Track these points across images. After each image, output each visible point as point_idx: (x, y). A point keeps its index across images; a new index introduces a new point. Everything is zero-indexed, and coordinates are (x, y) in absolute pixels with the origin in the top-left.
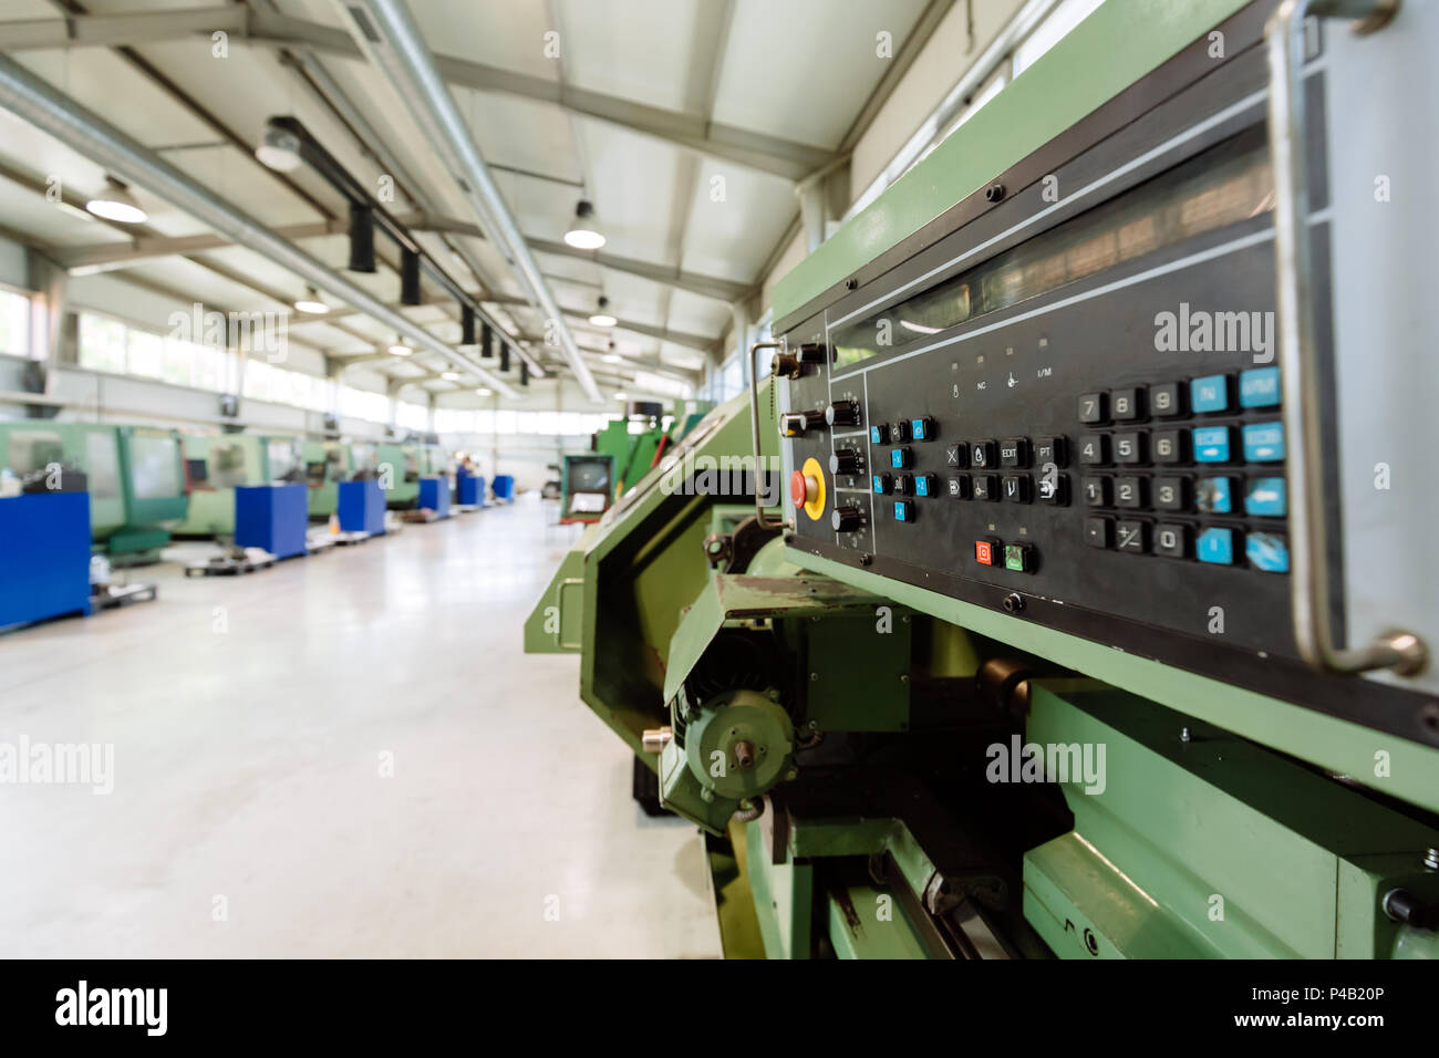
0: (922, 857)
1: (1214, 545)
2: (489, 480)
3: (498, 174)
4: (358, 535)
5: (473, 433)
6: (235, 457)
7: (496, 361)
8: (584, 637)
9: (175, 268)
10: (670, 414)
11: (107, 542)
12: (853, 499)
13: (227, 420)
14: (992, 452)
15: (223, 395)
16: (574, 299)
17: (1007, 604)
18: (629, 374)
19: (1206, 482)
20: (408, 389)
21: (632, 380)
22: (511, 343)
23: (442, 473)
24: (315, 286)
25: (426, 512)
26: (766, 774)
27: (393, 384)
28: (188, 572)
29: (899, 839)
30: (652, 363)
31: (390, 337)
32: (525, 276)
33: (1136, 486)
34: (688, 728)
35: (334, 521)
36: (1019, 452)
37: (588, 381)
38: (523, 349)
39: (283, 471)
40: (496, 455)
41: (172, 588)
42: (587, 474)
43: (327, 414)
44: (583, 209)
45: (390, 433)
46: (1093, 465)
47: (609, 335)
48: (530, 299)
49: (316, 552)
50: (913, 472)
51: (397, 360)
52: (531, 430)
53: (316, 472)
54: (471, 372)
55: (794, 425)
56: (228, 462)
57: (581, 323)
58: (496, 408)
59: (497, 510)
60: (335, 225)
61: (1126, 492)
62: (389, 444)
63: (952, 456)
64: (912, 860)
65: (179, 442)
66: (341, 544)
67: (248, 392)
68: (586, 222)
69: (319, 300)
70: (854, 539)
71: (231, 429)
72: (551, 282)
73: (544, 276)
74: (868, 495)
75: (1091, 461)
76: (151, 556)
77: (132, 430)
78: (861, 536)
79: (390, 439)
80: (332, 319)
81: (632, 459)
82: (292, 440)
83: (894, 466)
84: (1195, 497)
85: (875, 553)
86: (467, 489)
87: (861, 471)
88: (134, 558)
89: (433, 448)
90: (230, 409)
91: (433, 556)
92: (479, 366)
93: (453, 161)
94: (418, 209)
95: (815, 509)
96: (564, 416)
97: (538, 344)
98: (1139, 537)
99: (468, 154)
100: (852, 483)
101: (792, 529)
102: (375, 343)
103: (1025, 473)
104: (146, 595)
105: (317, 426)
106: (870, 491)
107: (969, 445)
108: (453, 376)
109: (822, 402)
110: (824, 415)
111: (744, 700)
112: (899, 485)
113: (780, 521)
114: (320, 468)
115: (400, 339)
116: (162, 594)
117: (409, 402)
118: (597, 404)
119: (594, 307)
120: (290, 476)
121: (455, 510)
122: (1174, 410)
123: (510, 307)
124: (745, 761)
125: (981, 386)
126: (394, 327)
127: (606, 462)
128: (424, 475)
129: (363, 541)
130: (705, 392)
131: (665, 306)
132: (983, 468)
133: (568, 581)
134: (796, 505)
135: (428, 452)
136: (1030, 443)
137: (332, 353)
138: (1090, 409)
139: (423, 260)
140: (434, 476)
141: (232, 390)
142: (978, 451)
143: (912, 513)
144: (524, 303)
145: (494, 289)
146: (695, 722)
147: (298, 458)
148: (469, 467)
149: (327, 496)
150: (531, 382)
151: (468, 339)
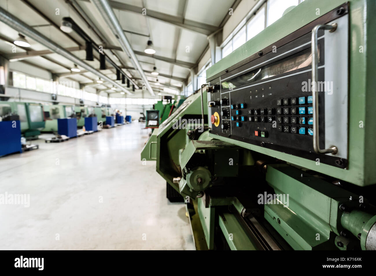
0: (241, 205)
1: (302, 131)
2: (125, 117)
3: (126, 33)
4: (91, 132)
5: (120, 104)
6: (57, 111)
7: (126, 85)
8: (157, 156)
9: (38, 59)
10: (173, 99)
11: (24, 133)
12: (226, 122)
13: (54, 101)
14: (259, 111)
15: (53, 94)
16: (147, 68)
17: (261, 144)
18: (162, 88)
19: (301, 118)
20: (102, 92)
21: (163, 90)
22: (130, 80)
23: (112, 115)
24: (76, 64)
25: (108, 125)
26: (205, 186)
27: (98, 91)
28: (46, 142)
29: (235, 202)
30: (168, 85)
31: (97, 78)
32: (133, 61)
33: (288, 119)
34: (187, 175)
35: (84, 128)
36: (264, 111)
37: (151, 90)
38: (133, 81)
39: (70, 115)
40: (126, 110)
41: (42, 146)
42: (152, 115)
43: (80, 99)
44: (150, 43)
45: (98, 104)
46: (280, 114)
47: (157, 77)
48: (135, 68)
49: (80, 136)
50: (241, 115)
51: (99, 84)
52: (136, 103)
53: (79, 115)
54: (119, 88)
55: (212, 104)
56: (55, 112)
57: (149, 74)
58: (126, 97)
59: (127, 125)
60: (81, 47)
61: (286, 120)
62: (97, 107)
63: (250, 112)
64: (238, 206)
65: (42, 107)
66: (86, 134)
67: (59, 94)
68: (150, 47)
69: (77, 68)
70: (227, 131)
71: (55, 103)
72: (140, 63)
73: (139, 61)
74: (230, 121)
75: (279, 114)
76: (36, 137)
77: (29, 104)
78: (228, 130)
79: (98, 106)
80: (81, 73)
81: (164, 111)
82: (72, 106)
83: (236, 114)
84: (299, 121)
85: (231, 134)
86: (119, 119)
87: (228, 115)
88: (31, 138)
89: (109, 108)
90: (55, 98)
91: (110, 137)
92: (121, 86)
93: (114, 30)
94: (104, 43)
95: (217, 124)
96: (144, 99)
97: (137, 80)
98: (288, 130)
99: (118, 28)
100: (226, 118)
101: (211, 129)
102: (93, 80)
103: (266, 116)
104: (36, 148)
105: (78, 102)
106: (230, 120)
107: (254, 110)
108: (114, 89)
109: (219, 99)
110: (219, 102)
111: (200, 169)
112: (237, 118)
113: (208, 127)
114: (79, 114)
115: (100, 78)
116: (40, 147)
117: (103, 96)
118: (153, 96)
119: (152, 70)
120: (72, 116)
121: (116, 125)
122: (295, 104)
123: (129, 70)
124: (200, 182)
125: (256, 97)
126: (98, 75)
127: (157, 112)
128: (107, 115)
129: (92, 133)
130: (183, 93)
131: (172, 69)
132: (257, 115)
133: (152, 142)
134: (212, 123)
135: (108, 109)
136: (267, 109)
137: (81, 83)
138: (279, 103)
139: (106, 57)
140: (110, 116)
141: (55, 93)
142: (256, 111)
143: (240, 125)
144: (133, 69)
145: (125, 65)
146: (189, 174)
147: (74, 111)
148: (119, 113)
149: (82, 121)
150: (136, 90)
151: (118, 79)
